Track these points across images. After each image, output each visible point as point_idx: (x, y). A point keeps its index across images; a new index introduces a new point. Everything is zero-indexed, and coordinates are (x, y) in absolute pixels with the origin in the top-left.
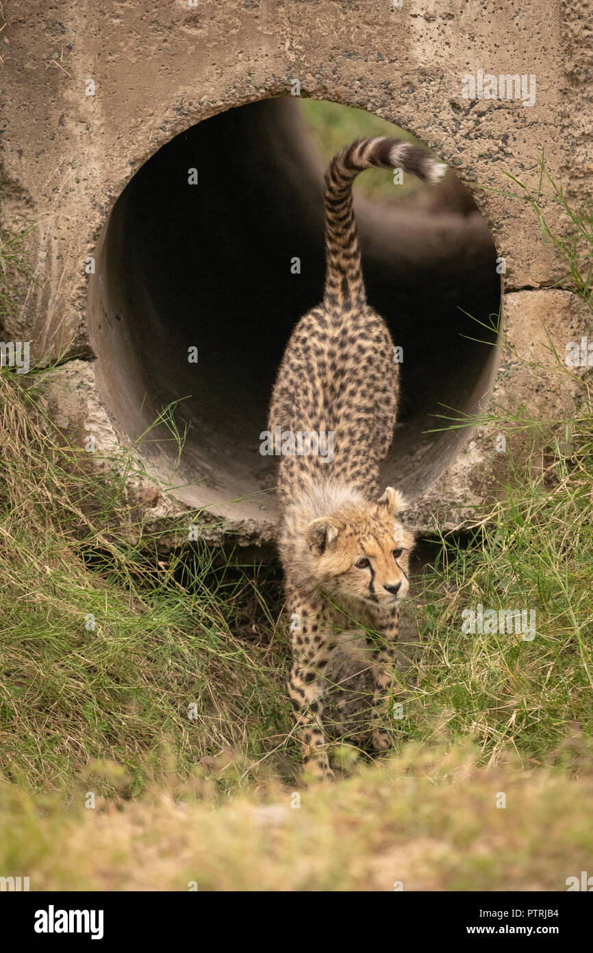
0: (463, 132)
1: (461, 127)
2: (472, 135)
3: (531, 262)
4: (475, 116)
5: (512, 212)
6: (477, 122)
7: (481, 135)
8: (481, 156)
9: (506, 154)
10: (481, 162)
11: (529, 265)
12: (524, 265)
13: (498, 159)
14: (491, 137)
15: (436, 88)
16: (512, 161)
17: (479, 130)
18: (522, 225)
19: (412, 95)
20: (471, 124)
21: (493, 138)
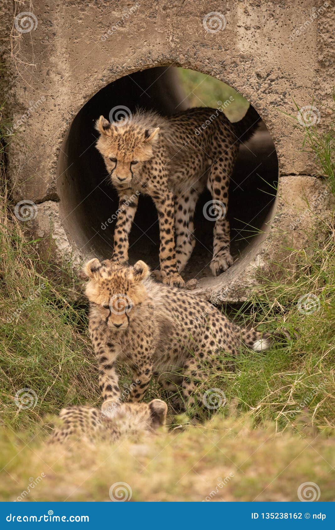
0: (262, 90)
1: (261, 87)
2: (267, 91)
3: (295, 160)
4: (269, 81)
5: (286, 133)
6: (270, 85)
7: (272, 91)
8: (271, 103)
9: (284, 103)
10: (271, 106)
11: (294, 162)
12: (291, 162)
13: (280, 105)
14: (277, 93)
15: (249, 66)
16: (287, 106)
17: (271, 89)
18: (291, 141)
19: (236, 69)
20: (267, 85)
21: (278, 94)
